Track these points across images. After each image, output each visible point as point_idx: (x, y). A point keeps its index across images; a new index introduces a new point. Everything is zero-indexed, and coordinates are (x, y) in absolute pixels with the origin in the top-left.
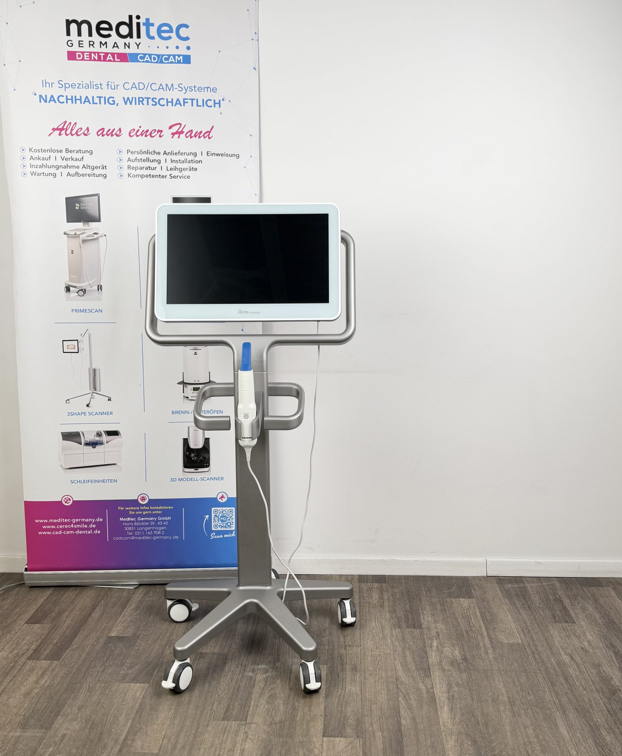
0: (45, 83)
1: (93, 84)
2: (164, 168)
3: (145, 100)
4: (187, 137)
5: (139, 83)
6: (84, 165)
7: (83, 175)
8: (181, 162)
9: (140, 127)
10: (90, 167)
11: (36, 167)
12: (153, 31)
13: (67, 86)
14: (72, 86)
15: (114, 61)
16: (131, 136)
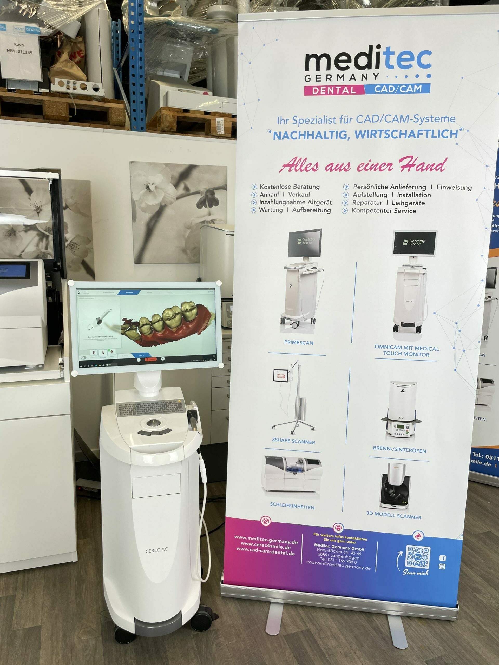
0: (280, 120)
1: (327, 119)
2: (390, 203)
3: (378, 133)
4: (417, 170)
5: (373, 115)
6: (310, 201)
7: (308, 211)
8: (408, 196)
9: (370, 161)
10: (316, 203)
11: (265, 204)
12: (393, 60)
13: (301, 121)
14: (307, 121)
15: (350, 94)
16: (359, 170)
